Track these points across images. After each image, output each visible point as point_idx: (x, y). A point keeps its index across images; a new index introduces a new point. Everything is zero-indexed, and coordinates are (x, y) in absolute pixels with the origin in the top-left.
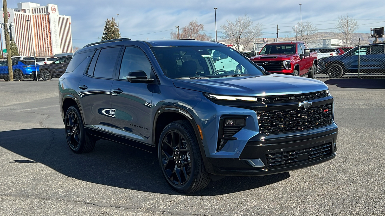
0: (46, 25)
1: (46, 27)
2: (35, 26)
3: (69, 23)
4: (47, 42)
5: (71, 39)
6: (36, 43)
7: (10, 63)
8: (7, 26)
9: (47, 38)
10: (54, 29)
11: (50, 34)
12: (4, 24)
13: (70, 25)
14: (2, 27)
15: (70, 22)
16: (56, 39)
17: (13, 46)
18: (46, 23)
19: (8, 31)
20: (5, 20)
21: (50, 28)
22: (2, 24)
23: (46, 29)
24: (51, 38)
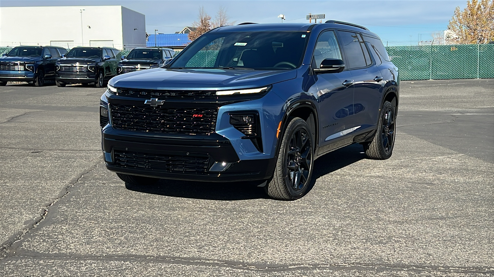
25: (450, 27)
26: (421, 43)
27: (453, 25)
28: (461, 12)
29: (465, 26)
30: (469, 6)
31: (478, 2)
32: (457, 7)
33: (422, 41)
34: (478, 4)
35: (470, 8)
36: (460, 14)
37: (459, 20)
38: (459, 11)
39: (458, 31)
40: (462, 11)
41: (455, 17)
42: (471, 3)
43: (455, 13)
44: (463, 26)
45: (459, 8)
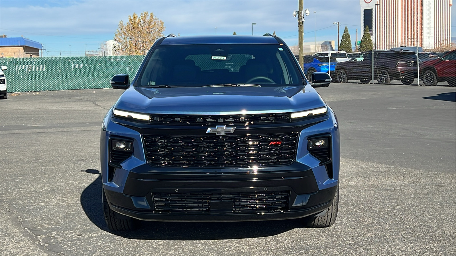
0: (417, 9)
1: (417, 12)
2: (402, 10)
3: (450, 5)
4: (417, 31)
5: (450, 27)
6: (402, 33)
7: (301, 59)
8: (301, 15)
9: (417, 25)
10: (427, 13)
11: (421, 21)
12: (298, 12)
13: (451, 7)
14: (296, 16)
15: (451, 3)
16: (429, 28)
17: (366, 38)
18: (418, 6)
19: (302, 21)
20: (300, 7)
21: (422, 13)
22: (297, 11)
23: (417, 14)
24: (423, 26)
25: (116, 38)
26: (87, 52)
27: (118, 36)
28: (124, 26)
29: (129, 38)
30: (131, 20)
31: (138, 17)
32: (121, 21)
33: (88, 50)
34: (138, 19)
35: (132, 22)
36: (124, 27)
37: (123, 32)
38: (123, 24)
39: (123, 42)
40: (125, 24)
41: (119, 30)
42: (132, 18)
43: (119, 26)
44: (127, 38)
45: (122, 22)
